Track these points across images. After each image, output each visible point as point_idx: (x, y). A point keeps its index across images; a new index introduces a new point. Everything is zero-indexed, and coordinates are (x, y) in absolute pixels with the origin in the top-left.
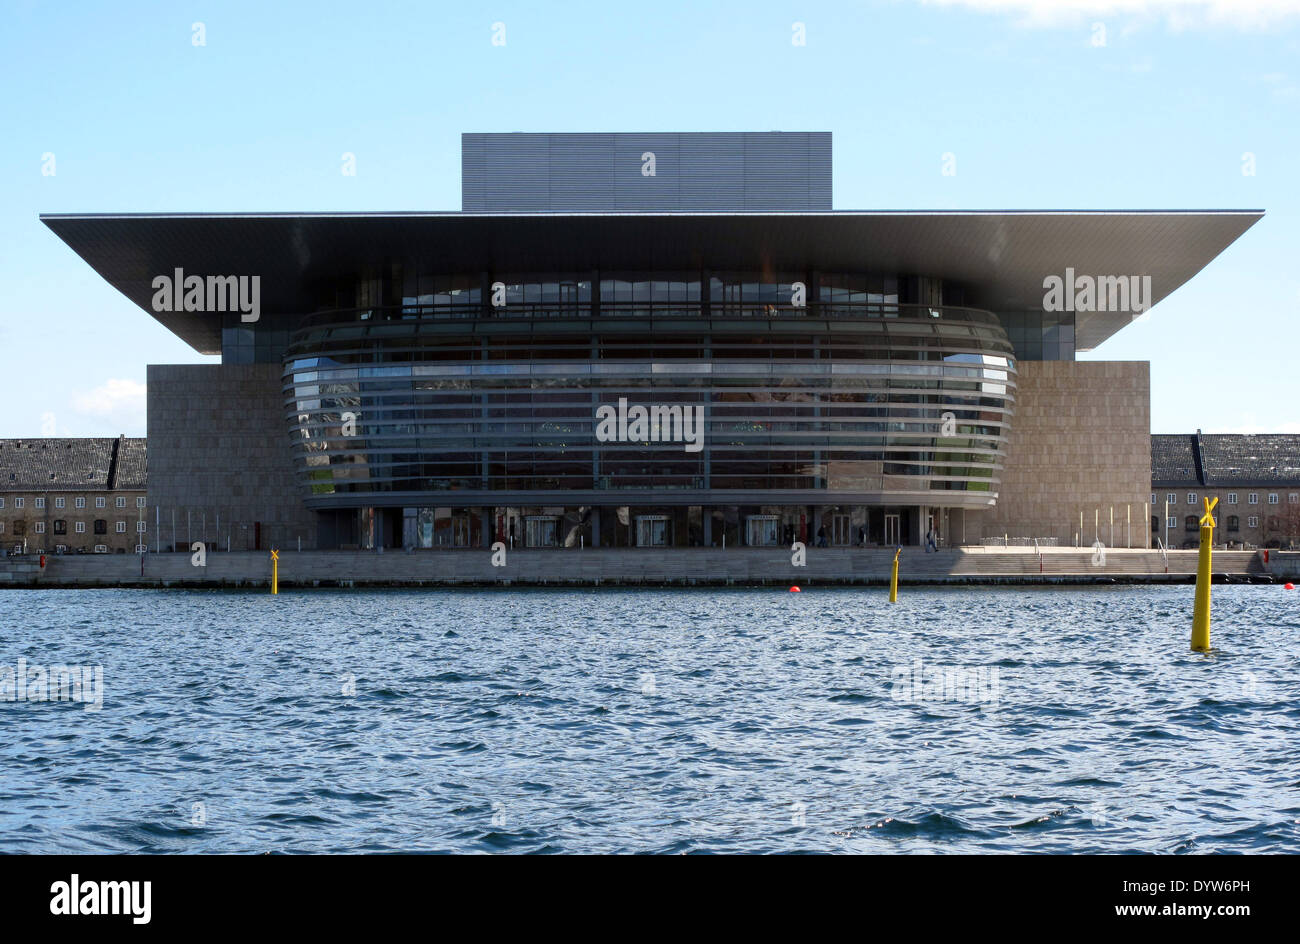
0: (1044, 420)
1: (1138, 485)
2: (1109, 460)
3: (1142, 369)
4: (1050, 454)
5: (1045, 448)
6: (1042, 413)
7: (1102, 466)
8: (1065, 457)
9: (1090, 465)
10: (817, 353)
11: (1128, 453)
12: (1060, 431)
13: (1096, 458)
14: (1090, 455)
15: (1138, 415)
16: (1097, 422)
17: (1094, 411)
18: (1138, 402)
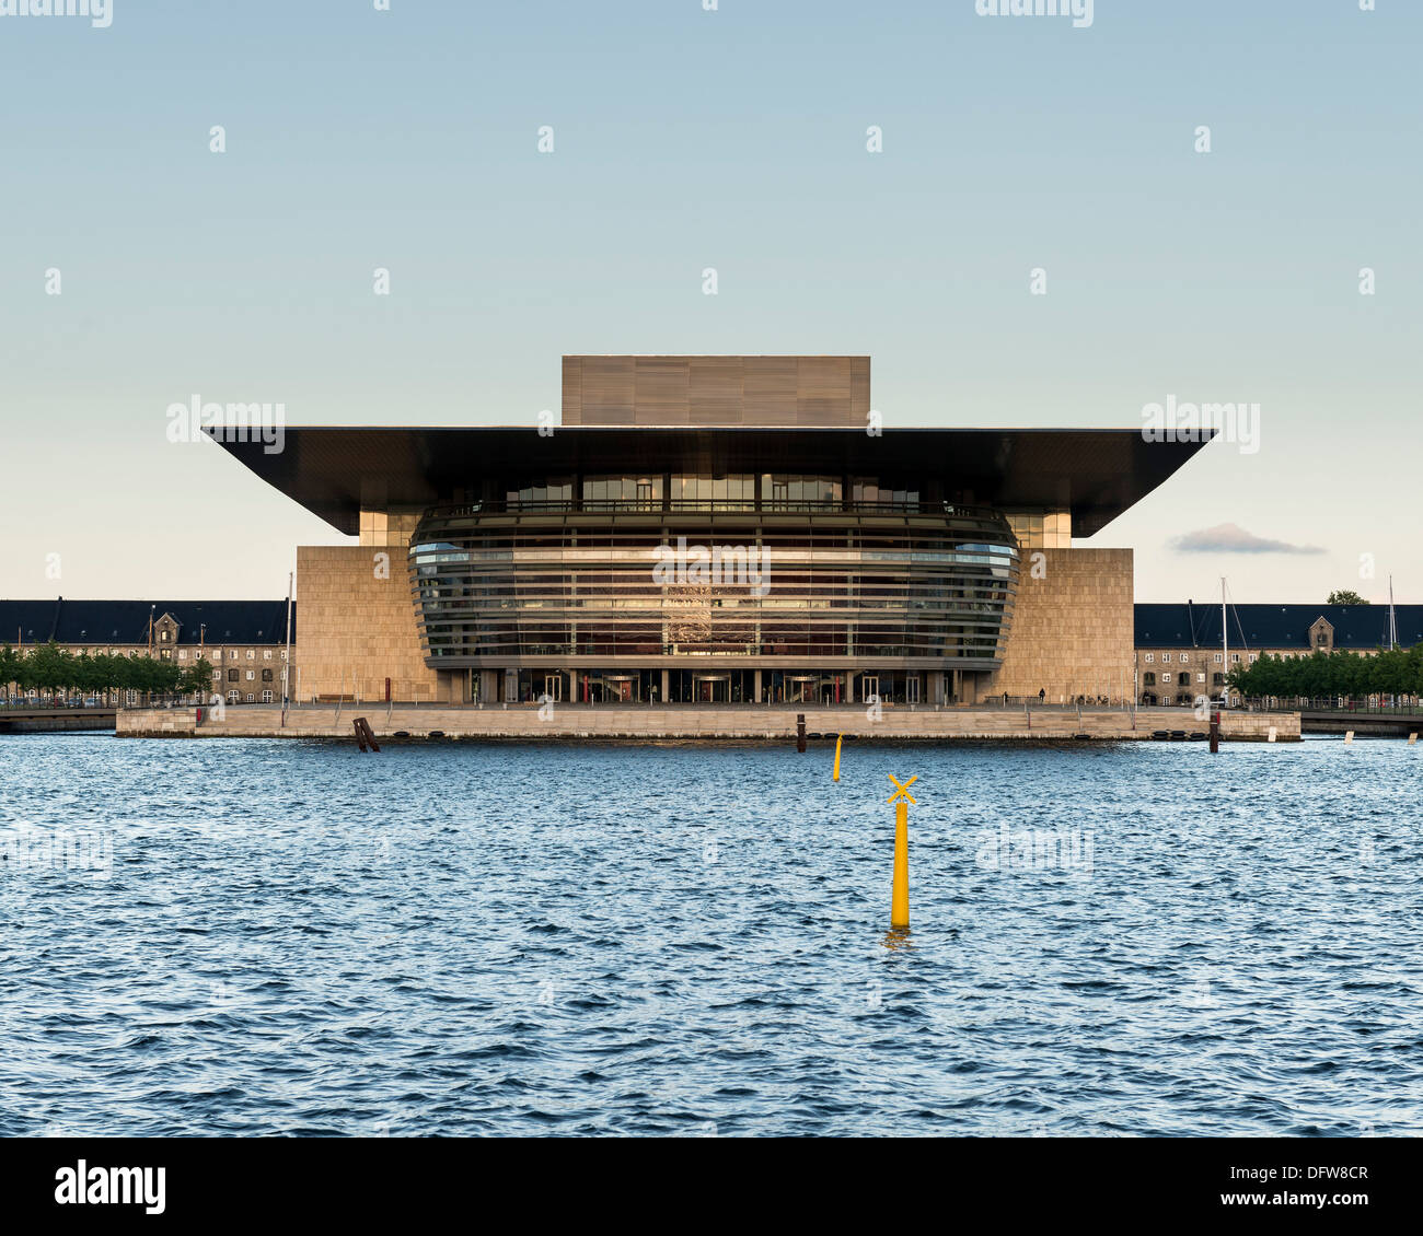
0: (1045, 598)
1: (1123, 652)
2: (1099, 631)
3: (1127, 554)
4: (1049, 625)
5: (1045, 620)
6: (1042, 592)
7: (1092, 636)
8: (1062, 629)
9: (1083, 635)
10: (851, 542)
11: (1115, 625)
12: (1058, 608)
13: (1087, 629)
14: (1083, 626)
15: (1122, 593)
16: (1088, 599)
17: (1086, 589)
18: (1124, 583)
